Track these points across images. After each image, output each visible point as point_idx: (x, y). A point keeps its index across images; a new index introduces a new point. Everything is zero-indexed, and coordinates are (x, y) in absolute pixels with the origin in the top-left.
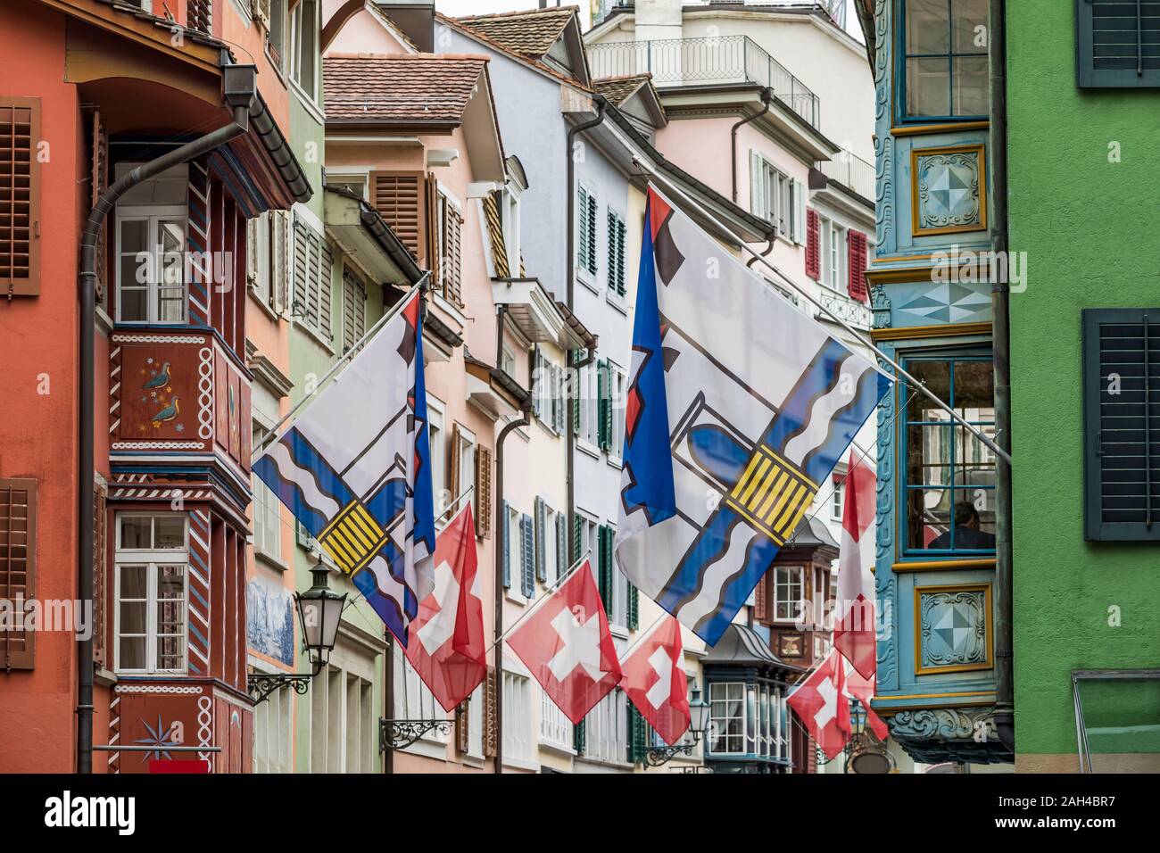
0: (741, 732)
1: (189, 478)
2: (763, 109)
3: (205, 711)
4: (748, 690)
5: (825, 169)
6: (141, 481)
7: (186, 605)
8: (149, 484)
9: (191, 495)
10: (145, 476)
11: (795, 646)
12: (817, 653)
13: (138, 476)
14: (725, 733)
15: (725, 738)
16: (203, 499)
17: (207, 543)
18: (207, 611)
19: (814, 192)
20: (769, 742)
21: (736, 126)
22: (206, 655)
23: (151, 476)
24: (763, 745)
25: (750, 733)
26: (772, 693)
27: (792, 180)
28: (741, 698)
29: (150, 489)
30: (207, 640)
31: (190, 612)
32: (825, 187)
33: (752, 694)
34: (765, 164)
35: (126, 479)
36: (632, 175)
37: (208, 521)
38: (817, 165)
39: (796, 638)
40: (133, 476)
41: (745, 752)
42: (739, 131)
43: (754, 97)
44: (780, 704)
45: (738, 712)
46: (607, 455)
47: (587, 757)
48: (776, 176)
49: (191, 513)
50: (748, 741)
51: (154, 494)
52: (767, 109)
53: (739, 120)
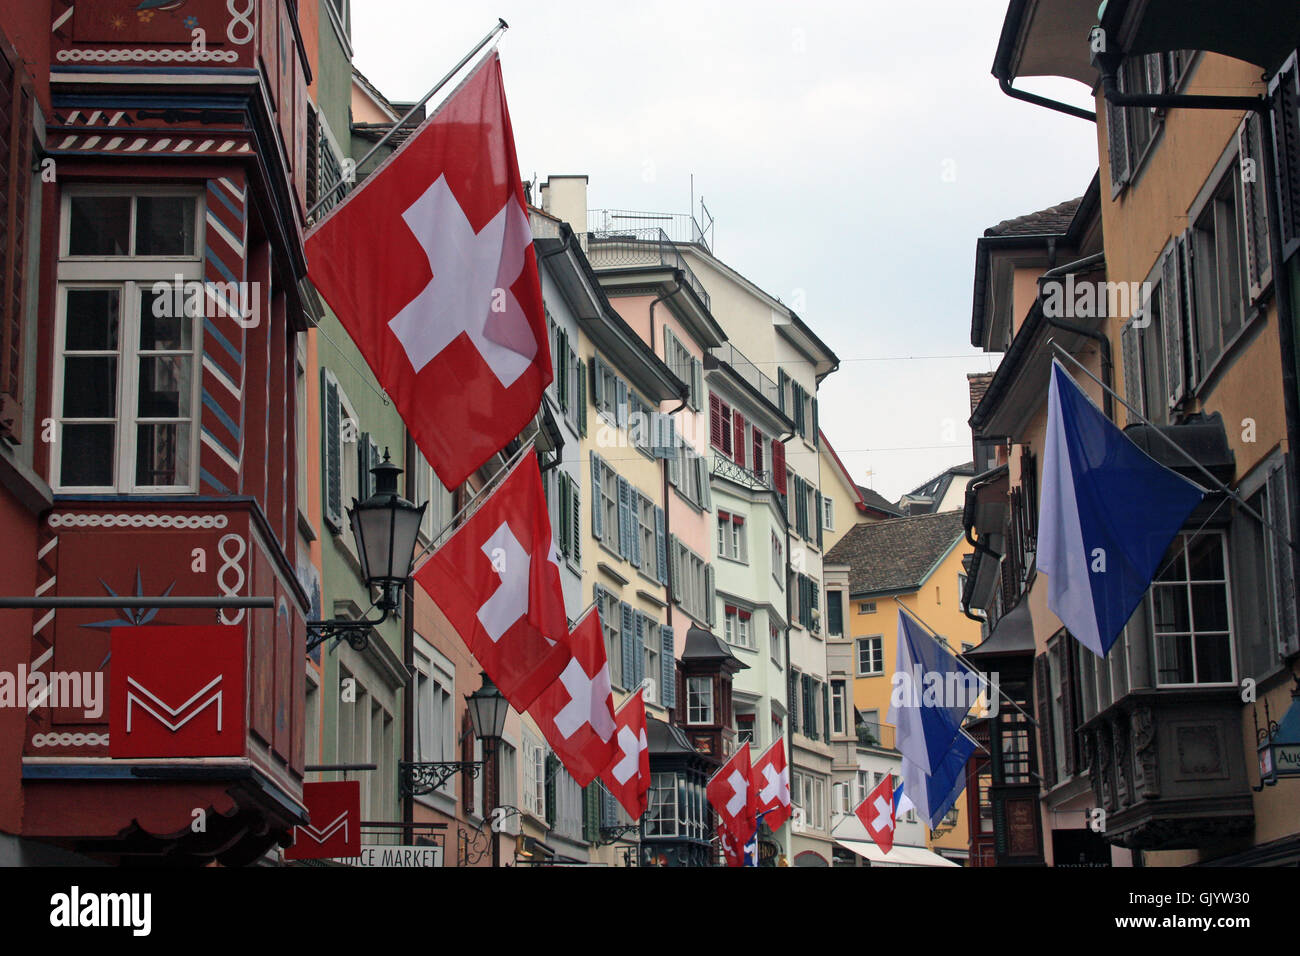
0: (673, 817)
1: (206, 117)
2: (674, 289)
3: (232, 563)
4: (678, 779)
5: (716, 352)
6: (113, 122)
7: (196, 359)
8: (126, 126)
9: (210, 148)
10: (119, 115)
11: (706, 746)
12: (725, 752)
13: (106, 113)
14: (658, 817)
15: (658, 822)
16: (234, 154)
17: (240, 238)
18: (239, 369)
19: (709, 372)
20: (695, 824)
21: (654, 303)
22: (235, 453)
23: (133, 115)
24: (691, 827)
25: (682, 817)
26: (695, 784)
27: (693, 358)
28: (673, 786)
29: (130, 137)
30: (238, 425)
31: (205, 372)
32: (717, 368)
33: (682, 782)
34: (675, 340)
35: (83, 118)
36: (581, 319)
37: (242, 197)
38: (709, 350)
39: (708, 739)
40: (96, 115)
41: (677, 835)
42: (656, 308)
43: (669, 278)
44: (702, 793)
45: (671, 798)
46: (567, 558)
47: (557, 831)
48: (682, 352)
49: (210, 183)
50: (680, 824)
51: (138, 145)
52: (678, 290)
53: (656, 298)
